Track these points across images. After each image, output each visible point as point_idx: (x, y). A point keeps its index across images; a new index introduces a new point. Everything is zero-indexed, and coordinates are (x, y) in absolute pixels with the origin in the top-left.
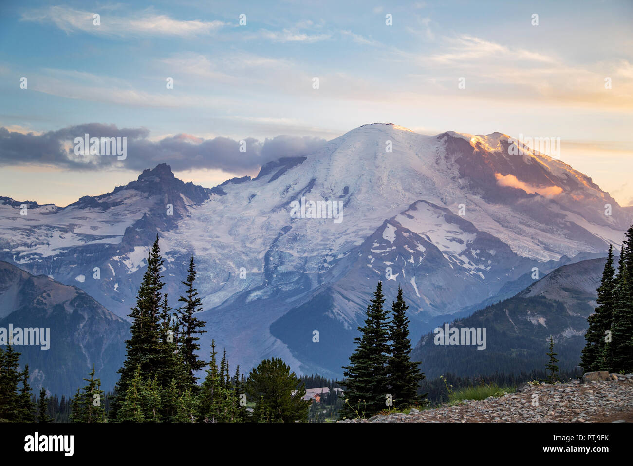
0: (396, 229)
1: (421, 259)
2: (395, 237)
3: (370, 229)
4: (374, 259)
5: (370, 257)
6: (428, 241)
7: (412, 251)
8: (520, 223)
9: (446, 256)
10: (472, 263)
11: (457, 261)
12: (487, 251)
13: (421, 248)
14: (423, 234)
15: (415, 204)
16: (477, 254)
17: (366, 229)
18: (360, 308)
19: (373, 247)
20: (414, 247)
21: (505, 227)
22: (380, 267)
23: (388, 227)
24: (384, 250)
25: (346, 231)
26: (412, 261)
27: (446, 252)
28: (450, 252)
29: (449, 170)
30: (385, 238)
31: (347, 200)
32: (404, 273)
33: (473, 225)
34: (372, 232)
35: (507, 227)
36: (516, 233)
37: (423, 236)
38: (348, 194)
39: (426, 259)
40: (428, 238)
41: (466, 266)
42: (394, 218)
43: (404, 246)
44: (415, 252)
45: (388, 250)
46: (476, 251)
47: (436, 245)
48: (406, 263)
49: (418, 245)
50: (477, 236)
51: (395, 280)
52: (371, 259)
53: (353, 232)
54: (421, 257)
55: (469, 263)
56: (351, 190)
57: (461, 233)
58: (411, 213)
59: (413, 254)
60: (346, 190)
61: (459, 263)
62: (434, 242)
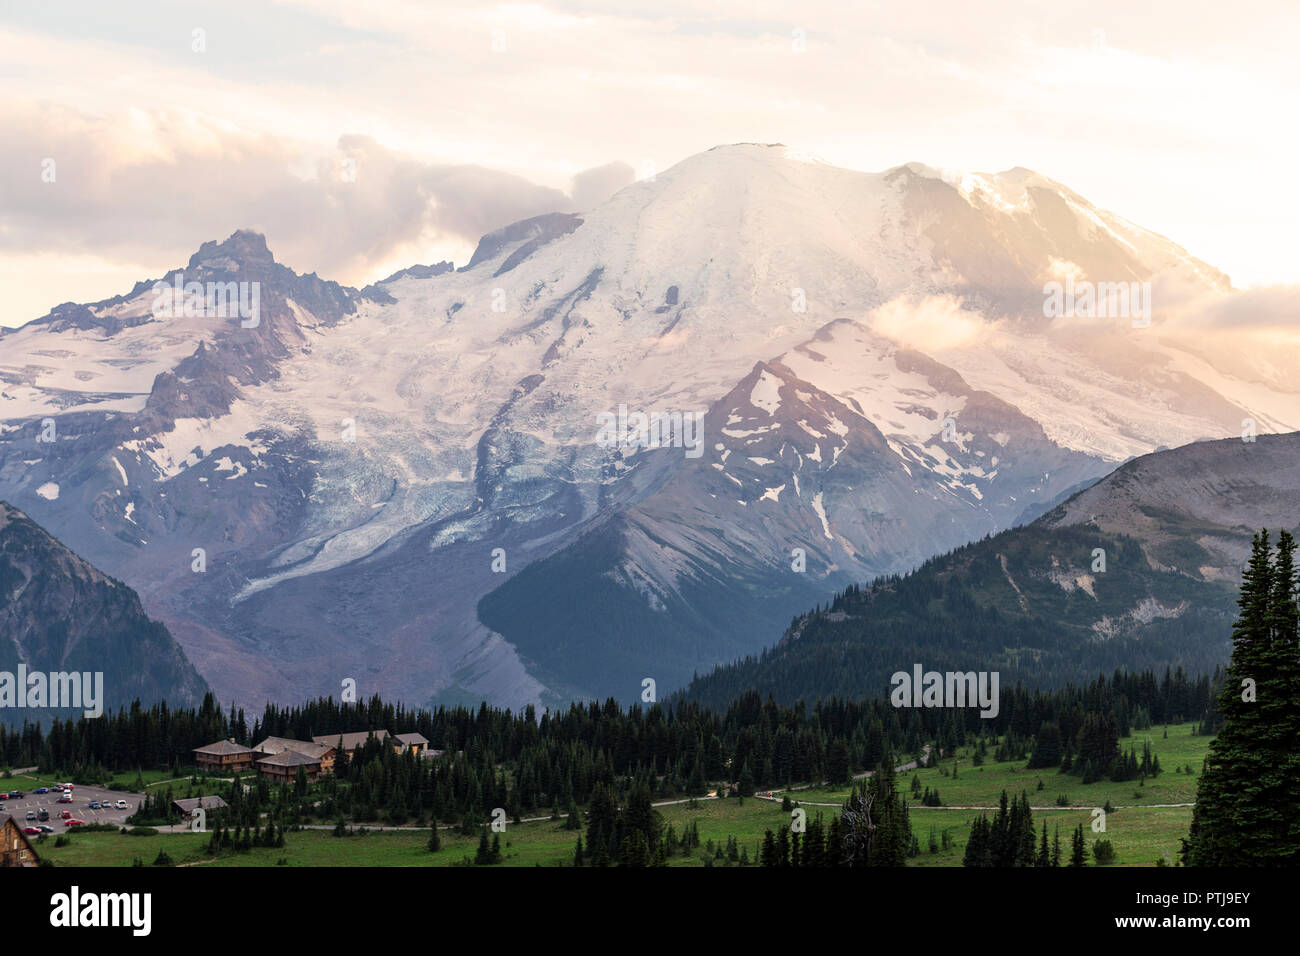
0: (782, 383)
1: (837, 452)
2: (778, 402)
3: (723, 385)
4: (728, 452)
5: (720, 447)
6: (855, 411)
7: (817, 434)
8: (1068, 374)
9: (895, 447)
10: (954, 462)
11: (921, 459)
12: (990, 435)
13: (839, 428)
14: (843, 396)
15: (830, 326)
16: (966, 443)
17: (714, 383)
18: (687, 562)
19: (728, 423)
20: (820, 424)
21: (1034, 383)
22: (741, 469)
23: (764, 379)
24: (752, 432)
25: (667, 388)
26: (816, 456)
27: (895, 438)
28: (905, 437)
29: (909, 253)
30: (757, 404)
31: (674, 317)
32: (796, 483)
33: (958, 375)
34: (726, 391)
35: (1038, 382)
36: (1057, 396)
37: (842, 401)
38: (676, 303)
39: (849, 452)
40: (856, 405)
41: (942, 469)
42: (779, 358)
43: (799, 423)
44: (825, 436)
45: (761, 430)
46: (964, 435)
47: (873, 420)
48: (801, 461)
49: (831, 419)
50: (967, 401)
51: (776, 499)
52: (723, 452)
53: (684, 391)
54: (836, 449)
55: (949, 463)
56: (682, 296)
57: (933, 395)
58: (819, 347)
59: (819, 441)
60: (672, 294)
61: (925, 461)
62: (869, 415)
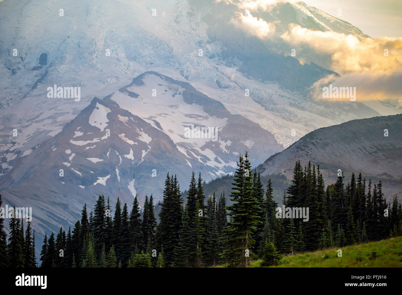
0: (110, 111)
1: (144, 153)
2: (107, 123)
3: (73, 114)
4: (73, 155)
5: (68, 152)
6: (156, 127)
7: (131, 142)
8: (291, 105)
9: (181, 150)
10: (220, 159)
11: (199, 158)
12: (241, 142)
13: (146, 138)
14: (150, 118)
15: (141, 76)
16: (227, 147)
17: (68, 113)
18: (40, 225)
19: (74, 137)
20: (134, 136)
21: (270, 110)
22: (81, 165)
23: (98, 108)
24: (89, 142)
25: (38, 116)
26: (130, 156)
27: (182, 145)
28: (189, 144)
29: (193, 32)
30: (93, 124)
31: (44, 72)
32: (118, 174)
33: (222, 105)
34: (73, 117)
35: (272, 110)
36: (284, 118)
37: (148, 121)
38: (46, 64)
39: (152, 153)
40: (157, 124)
41: (212, 164)
42: (110, 96)
43: (120, 136)
44: (136, 143)
45: (95, 140)
46: (225, 142)
47: (167, 133)
48: (121, 160)
49: (141, 133)
50: (227, 121)
51: (104, 184)
52: (70, 155)
53: (49, 118)
54: (143, 151)
55: (216, 160)
56: (50, 59)
57: (207, 118)
58: (135, 89)
59: (133, 147)
60: (43, 58)
61: (201, 159)
62: (166, 131)
